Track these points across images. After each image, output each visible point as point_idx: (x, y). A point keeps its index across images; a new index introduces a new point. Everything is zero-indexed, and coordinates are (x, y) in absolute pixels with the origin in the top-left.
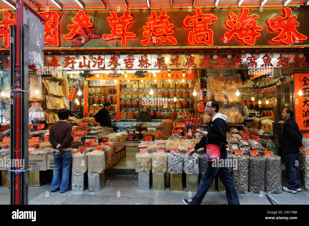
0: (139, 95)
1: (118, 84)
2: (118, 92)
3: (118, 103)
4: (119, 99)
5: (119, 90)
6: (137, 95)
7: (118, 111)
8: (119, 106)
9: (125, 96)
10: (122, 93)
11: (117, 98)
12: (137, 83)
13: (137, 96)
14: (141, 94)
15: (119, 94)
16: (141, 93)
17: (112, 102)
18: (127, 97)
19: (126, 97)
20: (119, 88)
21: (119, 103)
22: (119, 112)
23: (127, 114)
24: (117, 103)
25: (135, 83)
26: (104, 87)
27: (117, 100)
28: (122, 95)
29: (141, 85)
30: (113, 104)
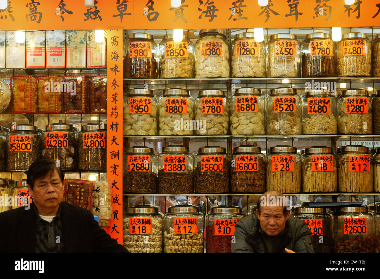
0: (234, 119)
1: (116, 57)
2: (115, 100)
3: (115, 167)
4: (120, 141)
5: (120, 90)
6: (221, 119)
7: (115, 213)
8: (120, 185)
9: (154, 126)
10: (140, 109)
11: (110, 134)
12: (224, 48)
13: (225, 125)
14: (250, 114)
15: (120, 111)
16: (249, 108)
17: (76, 157)
18: (166, 132)
19: (158, 129)
20: (120, 77)
21: (119, 161)
22: (120, 215)
23: (164, 228)
24: (110, 162)
25: (214, 51)
26: (30, 71)
27: (111, 148)
28: (136, 116)
29: (244, 58)
30: (80, 171)
